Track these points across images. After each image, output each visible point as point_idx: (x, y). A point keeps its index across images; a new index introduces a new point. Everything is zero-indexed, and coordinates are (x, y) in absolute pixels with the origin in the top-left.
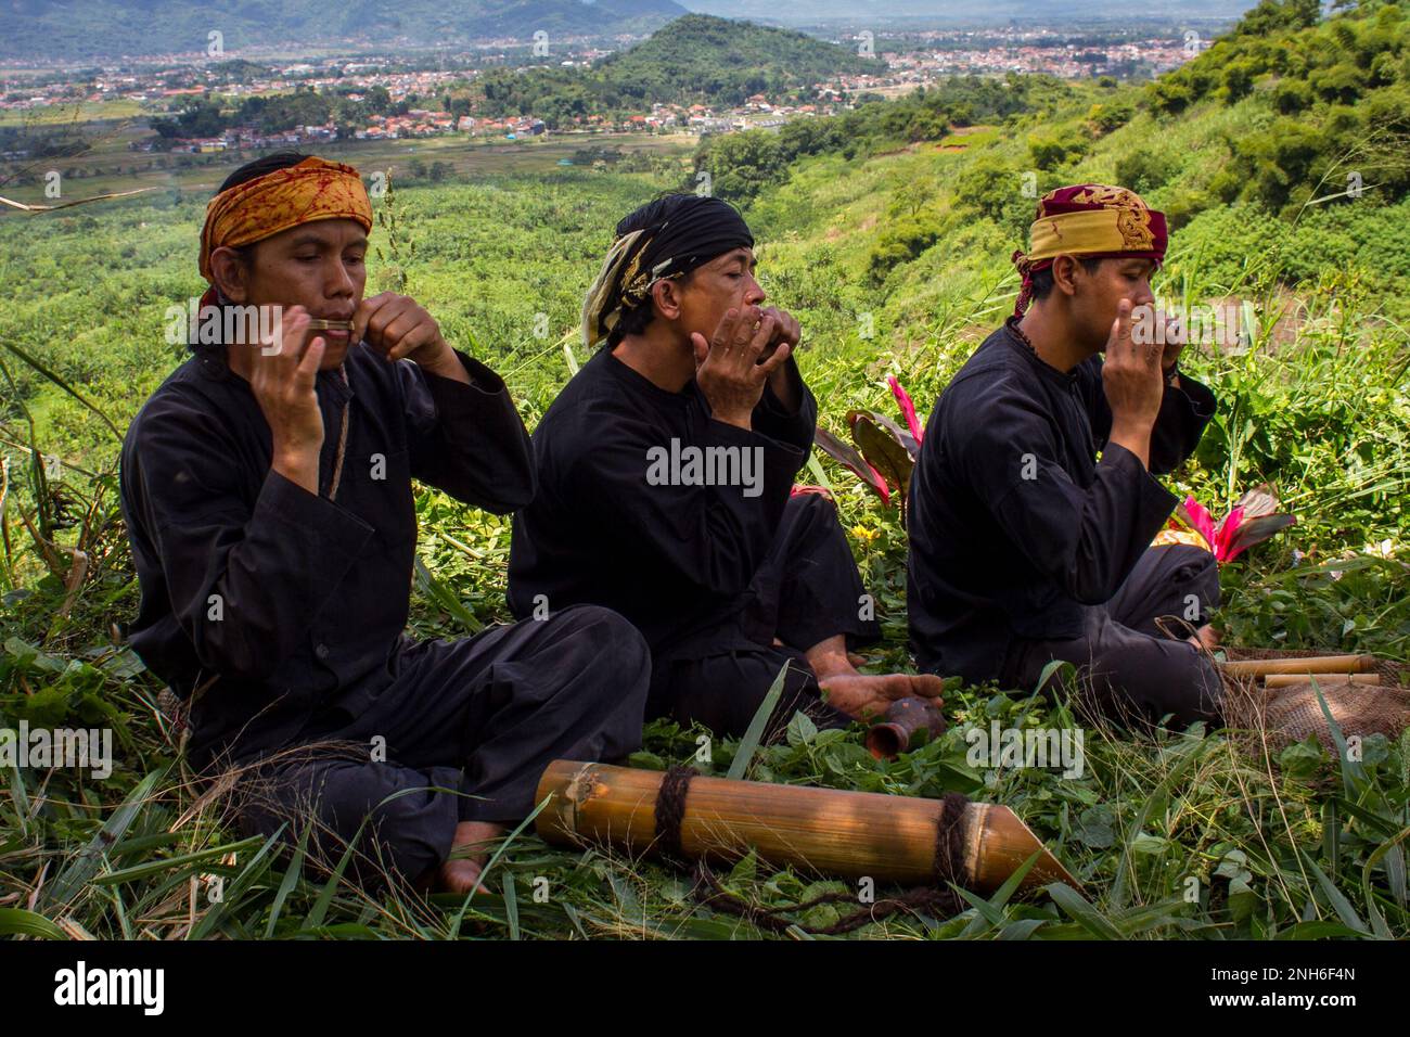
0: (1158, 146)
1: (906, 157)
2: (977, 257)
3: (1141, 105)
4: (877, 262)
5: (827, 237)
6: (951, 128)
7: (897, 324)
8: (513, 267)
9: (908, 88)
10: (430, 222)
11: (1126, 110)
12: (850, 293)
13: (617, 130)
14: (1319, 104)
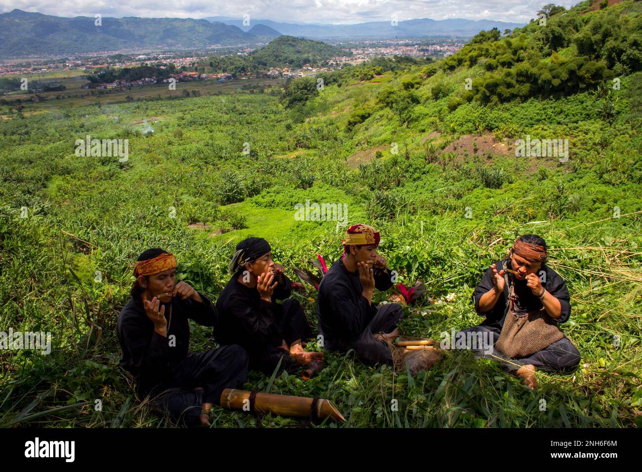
0: (446, 82)
1: (360, 86)
2: (384, 122)
3: (440, 67)
4: (350, 123)
5: (333, 115)
6: (375, 76)
7: (357, 145)
8: (222, 128)
9: (360, 61)
10: (191, 112)
11: (435, 69)
12: (341, 135)
13: (257, 78)
14: (500, 68)
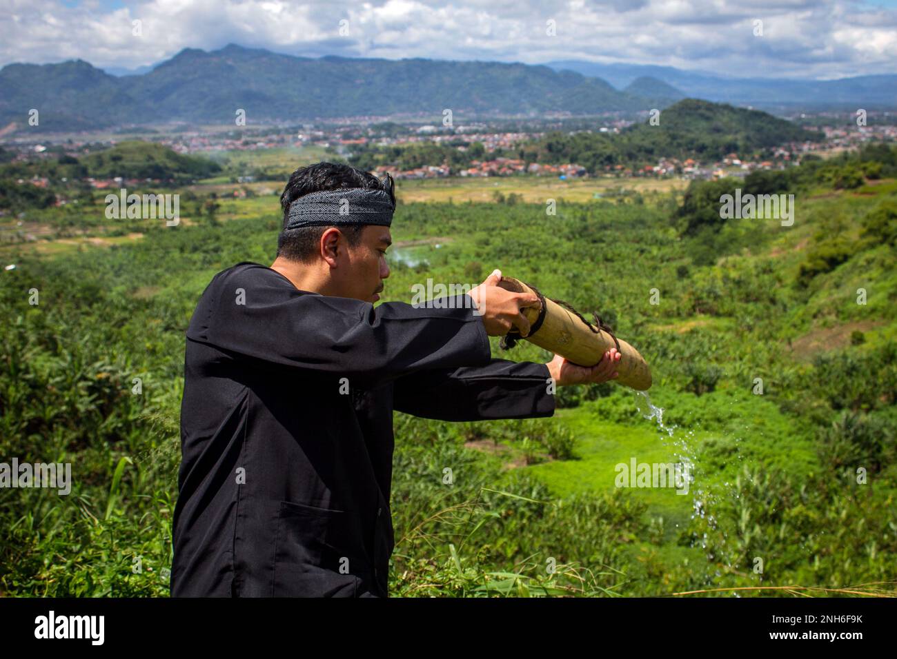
1: (833, 200)
4: (804, 272)
5: (772, 253)
6: (865, 180)
8: (555, 265)
9: (838, 151)
12: (784, 293)
13: (634, 176)
